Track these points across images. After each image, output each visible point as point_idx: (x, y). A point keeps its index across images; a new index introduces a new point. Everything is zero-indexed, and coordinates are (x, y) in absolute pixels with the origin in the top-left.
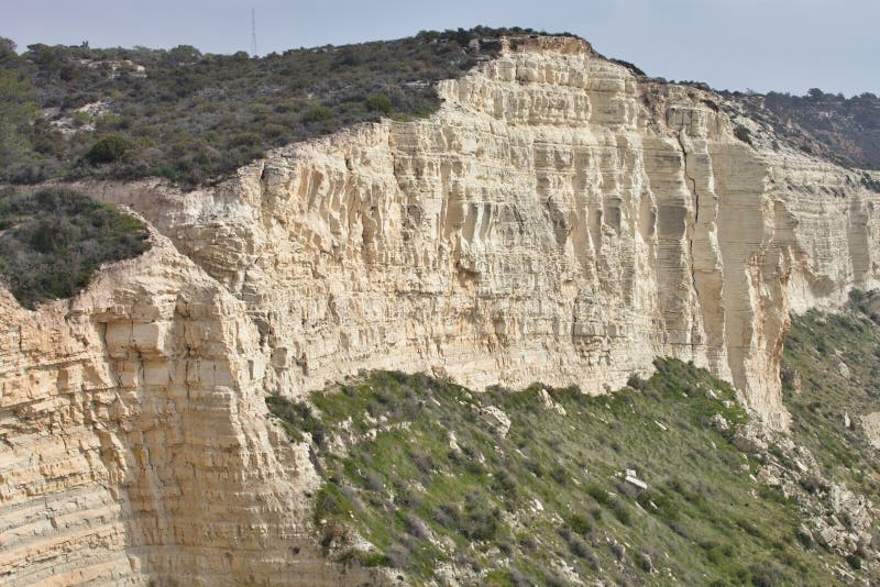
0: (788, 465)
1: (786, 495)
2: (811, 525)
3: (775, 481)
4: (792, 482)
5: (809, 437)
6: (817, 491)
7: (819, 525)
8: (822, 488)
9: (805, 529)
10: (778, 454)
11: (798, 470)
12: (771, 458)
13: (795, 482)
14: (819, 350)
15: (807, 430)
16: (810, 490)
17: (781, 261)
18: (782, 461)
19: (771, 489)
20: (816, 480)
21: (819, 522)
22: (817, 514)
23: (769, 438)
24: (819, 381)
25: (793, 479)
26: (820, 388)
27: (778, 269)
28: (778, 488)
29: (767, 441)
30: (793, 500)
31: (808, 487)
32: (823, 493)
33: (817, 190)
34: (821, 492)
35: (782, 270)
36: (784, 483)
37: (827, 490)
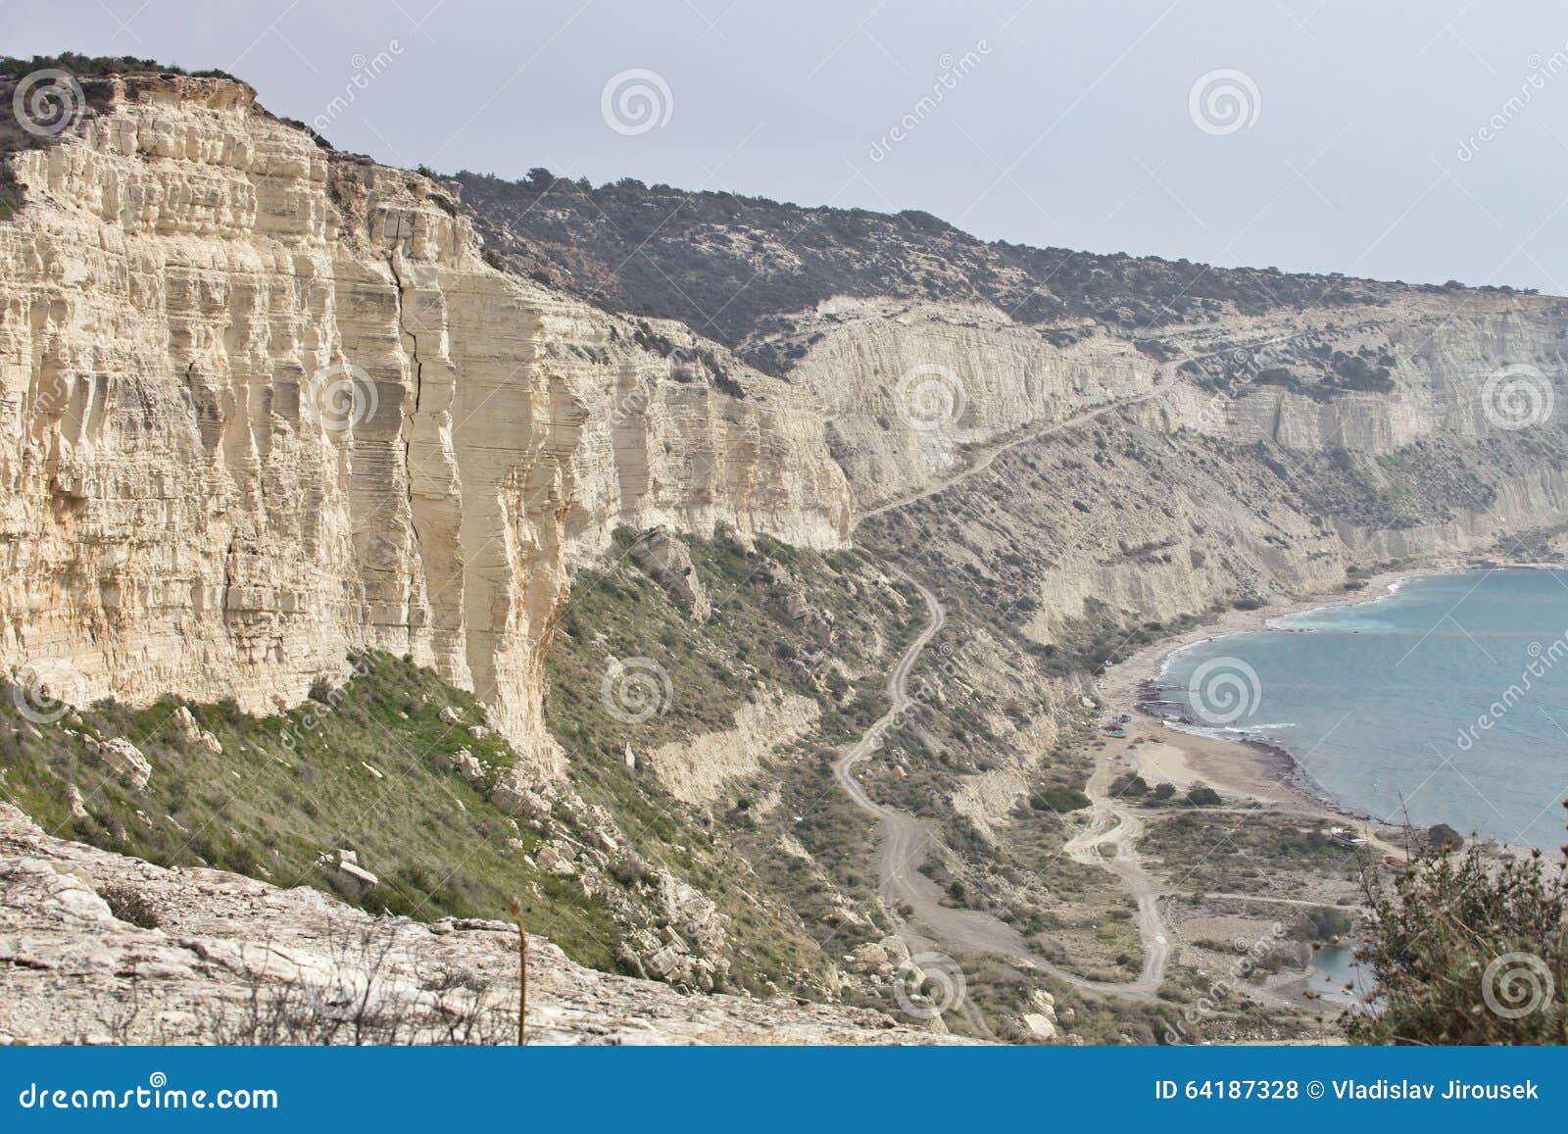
0: (587, 839)
1: (588, 891)
2: (637, 946)
3: (566, 867)
4: (595, 870)
5: (599, 788)
6: (639, 884)
7: (647, 943)
8: (647, 880)
9: (628, 952)
10: (567, 819)
11: (604, 847)
12: (558, 828)
13: (600, 869)
14: (570, 632)
15: (595, 777)
16: (626, 882)
17: (558, 481)
18: (577, 832)
19: (562, 882)
20: (635, 865)
21: (648, 939)
22: (641, 925)
23: (550, 791)
24: (575, 688)
25: (596, 863)
26: (579, 701)
27: (551, 494)
28: (573, 878)
29: (548, 798)
30: (599, 900)
31: (624, 878)
32: (649, 888)
33: (563, 351)
34: (644, 885)
35: (560, 497)
36: (582, 870)
37: (653, 882)
